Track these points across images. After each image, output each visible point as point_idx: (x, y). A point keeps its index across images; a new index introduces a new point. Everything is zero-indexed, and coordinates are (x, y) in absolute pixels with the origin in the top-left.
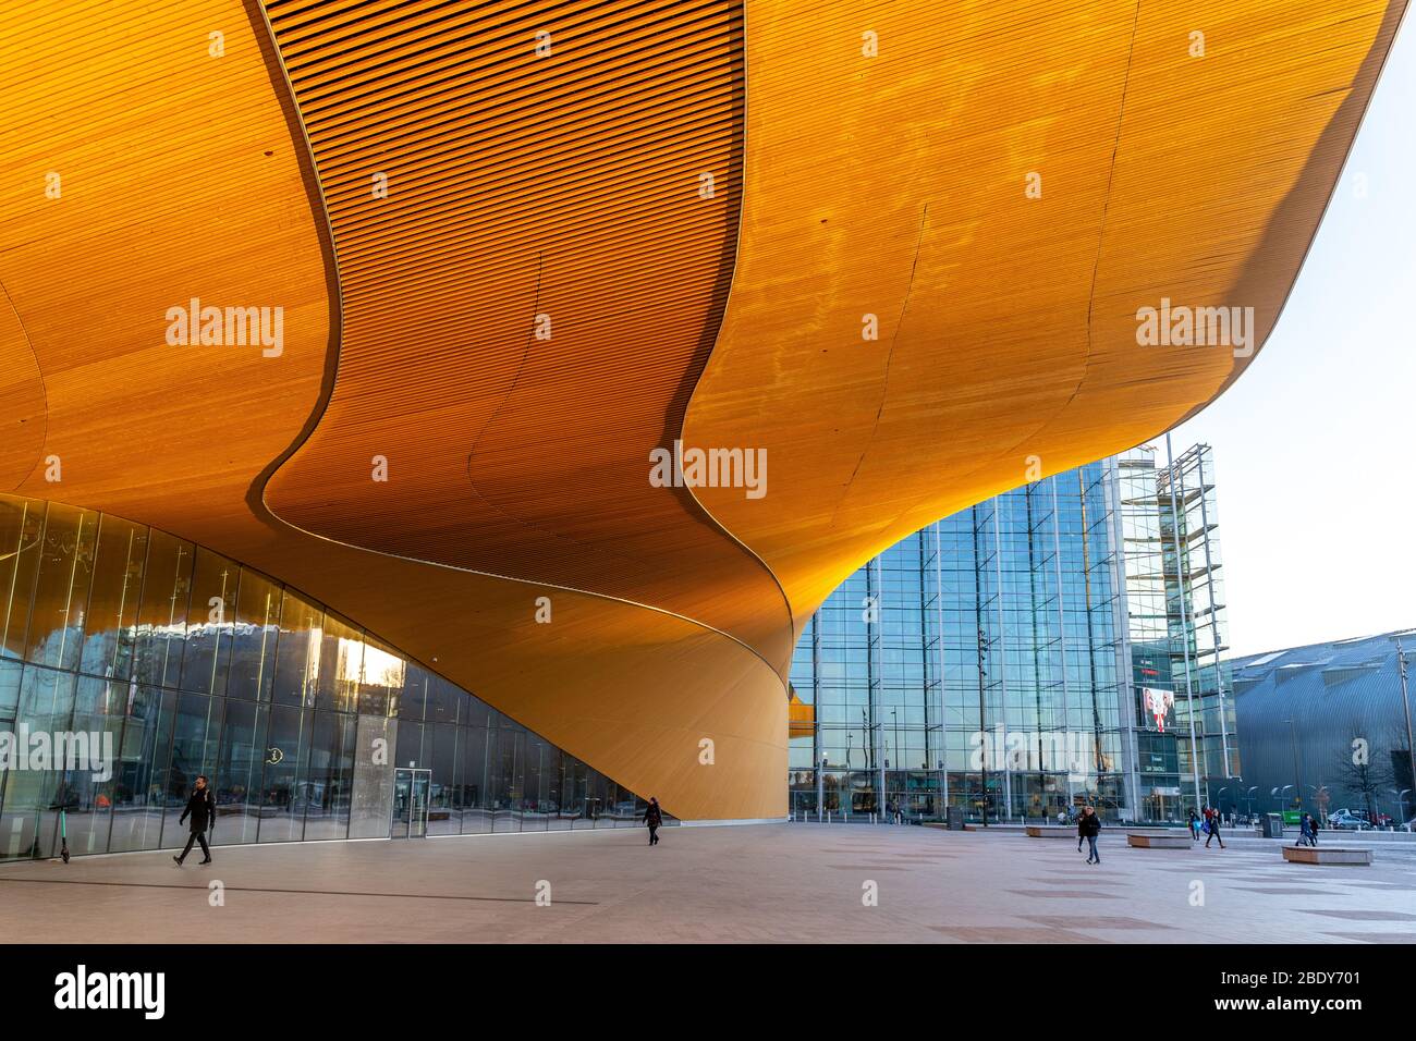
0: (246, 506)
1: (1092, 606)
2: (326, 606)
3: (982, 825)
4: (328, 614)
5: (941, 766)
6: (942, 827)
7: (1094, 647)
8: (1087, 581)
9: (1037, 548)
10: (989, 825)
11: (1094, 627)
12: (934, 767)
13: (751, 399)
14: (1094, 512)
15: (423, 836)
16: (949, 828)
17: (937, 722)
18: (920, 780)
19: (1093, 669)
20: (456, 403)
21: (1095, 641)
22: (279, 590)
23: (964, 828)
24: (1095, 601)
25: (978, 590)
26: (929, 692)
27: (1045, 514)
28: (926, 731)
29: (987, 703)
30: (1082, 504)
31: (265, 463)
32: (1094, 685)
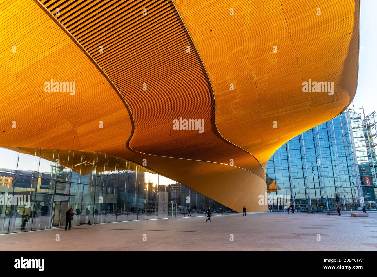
0: (127, 148)
1: (347, 155)
2: (149, 168)
3: (317, 212)
4: (150, 170)
5: (309, 197)
6: (307, 213)
7: (348, 166)
8: (345, 149)
9: (330, 142)
10: (319, 212)
11: (348, 160)
12: (307, 198)
13: (229, 117)
14: (345, 131)
15: (176, 218)
16: (308, 213)
17: (307, 187)
18: (304, 201)
19: (348, 171)
20: (162, 124)
21: (348, 164)
22: (138, 165)
23: (312, 213)
24: (347, 154)
25: (316, 153)
26: (305, 179)
27: (331, 133)
28: (305, 189)
29: (320, 181)
30: (342, 129)
31: (126, 140)
32: (349, 175)
